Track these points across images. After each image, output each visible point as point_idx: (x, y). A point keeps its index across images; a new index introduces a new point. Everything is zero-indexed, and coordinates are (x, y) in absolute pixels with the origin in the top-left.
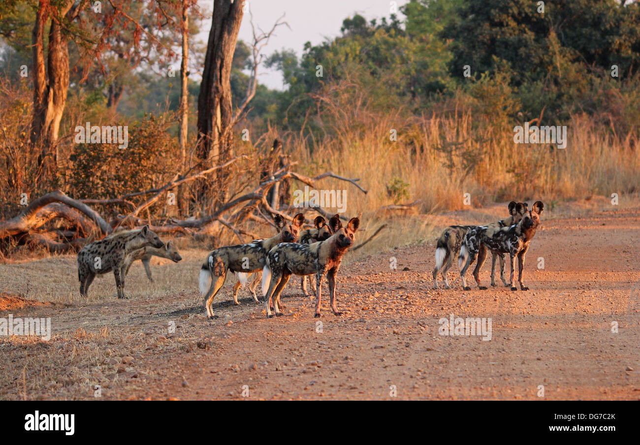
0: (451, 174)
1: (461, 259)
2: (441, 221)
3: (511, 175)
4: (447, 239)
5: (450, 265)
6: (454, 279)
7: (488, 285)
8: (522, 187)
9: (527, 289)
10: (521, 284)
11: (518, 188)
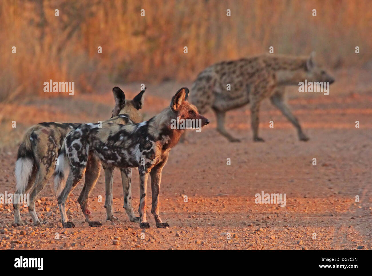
0: (41, 38)
1: (57, 177)
2: (26, 114)
3: (139, 39)
4: (33, 144)
5: (40, 187)
6: (48, 209)
7: (103, 219)
8: (157, 59)
9: (165, 225)
10: (156, 217)
11: (152, 61)
